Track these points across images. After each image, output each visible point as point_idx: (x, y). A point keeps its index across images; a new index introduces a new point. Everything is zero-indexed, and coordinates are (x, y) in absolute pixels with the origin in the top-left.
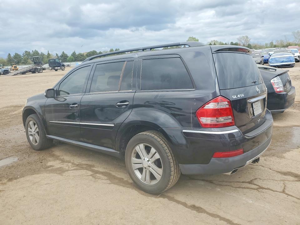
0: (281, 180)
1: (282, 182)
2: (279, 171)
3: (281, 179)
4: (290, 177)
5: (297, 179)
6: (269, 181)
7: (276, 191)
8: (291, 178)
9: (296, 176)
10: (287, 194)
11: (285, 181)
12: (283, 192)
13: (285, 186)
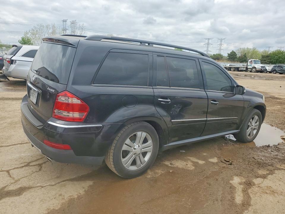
0: (19, 180)
1: (16, 179)
2: (31, 190)
3: (20, 182)
4: (14, 189)
5: (6, 189)
6: (28, 174)
7: (13, 169)
8: (12, 188)
9: (9, 194)
10: (4, 171)
11: (14, 181)
12: (8, 172)
13: (10, 177)
